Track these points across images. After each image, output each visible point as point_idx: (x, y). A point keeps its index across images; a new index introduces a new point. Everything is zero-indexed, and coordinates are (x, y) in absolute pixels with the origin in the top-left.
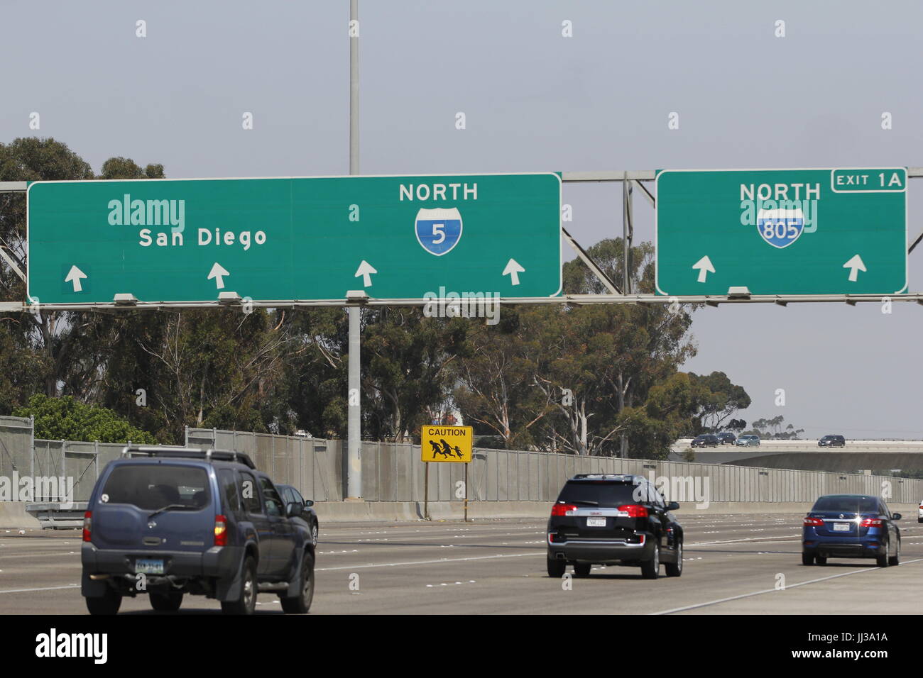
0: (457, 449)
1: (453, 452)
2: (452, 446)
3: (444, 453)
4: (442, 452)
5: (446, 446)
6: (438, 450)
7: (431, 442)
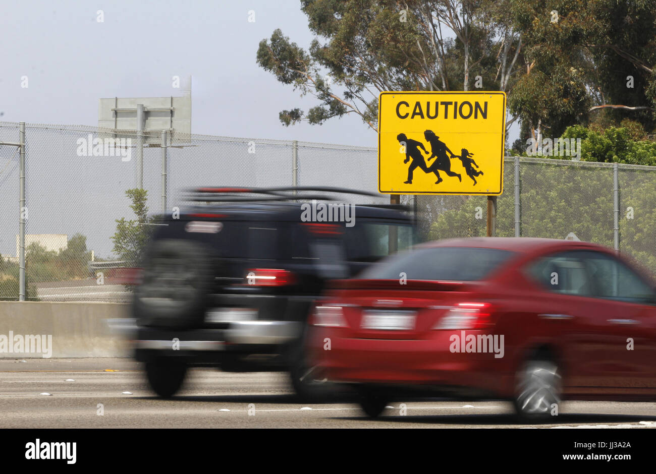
0: (466, 158)
1: (456, 165)
2: (455, 147)
3: (434, 169)
4: (429, 164)
5: (439, 148)
6: (418, 161)
7: (401, 138)
